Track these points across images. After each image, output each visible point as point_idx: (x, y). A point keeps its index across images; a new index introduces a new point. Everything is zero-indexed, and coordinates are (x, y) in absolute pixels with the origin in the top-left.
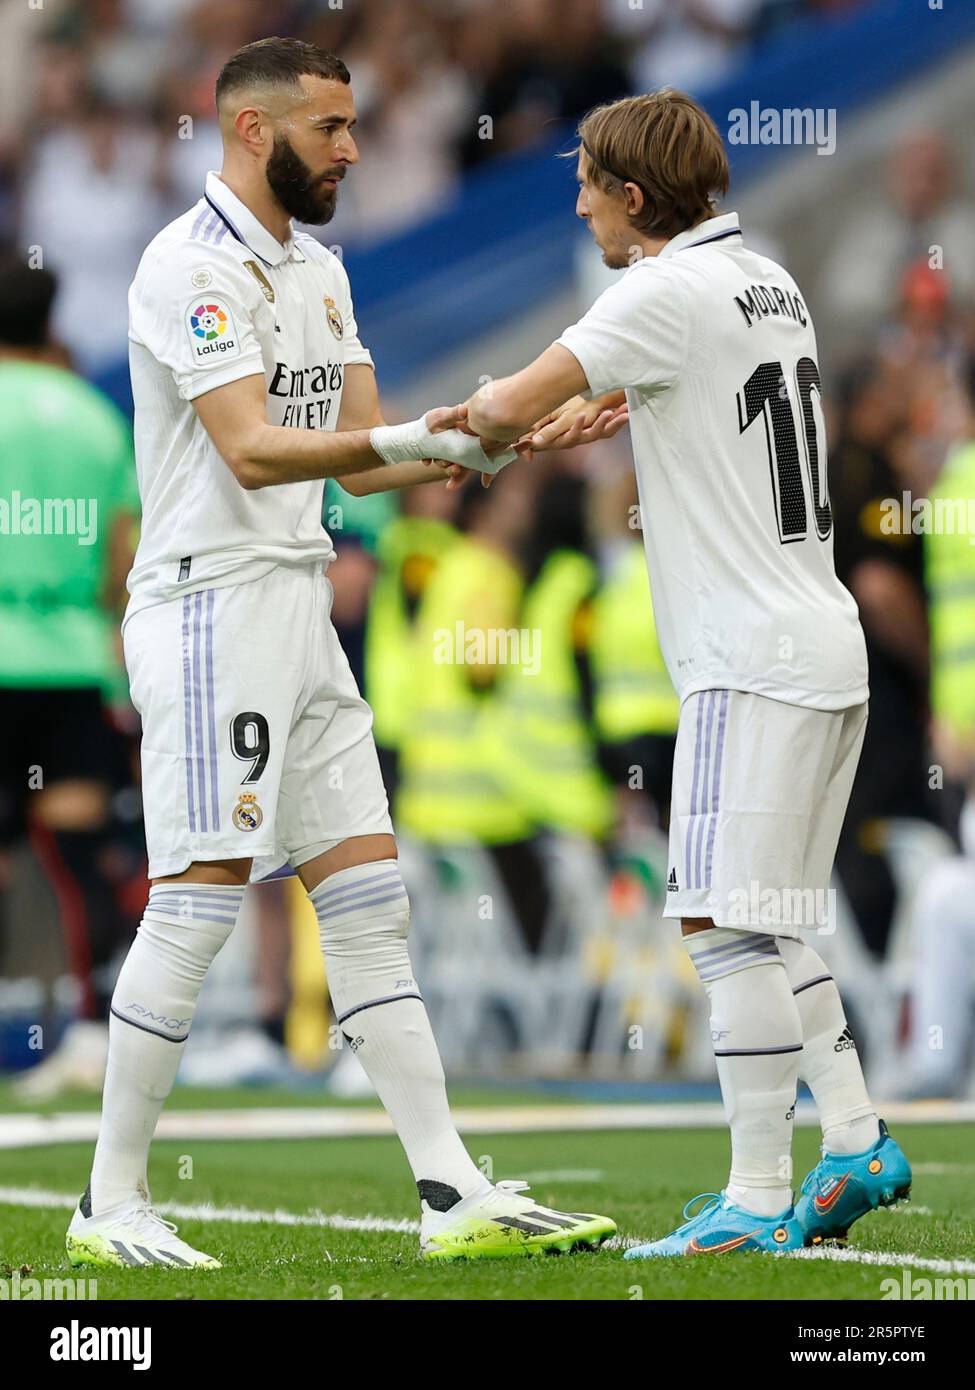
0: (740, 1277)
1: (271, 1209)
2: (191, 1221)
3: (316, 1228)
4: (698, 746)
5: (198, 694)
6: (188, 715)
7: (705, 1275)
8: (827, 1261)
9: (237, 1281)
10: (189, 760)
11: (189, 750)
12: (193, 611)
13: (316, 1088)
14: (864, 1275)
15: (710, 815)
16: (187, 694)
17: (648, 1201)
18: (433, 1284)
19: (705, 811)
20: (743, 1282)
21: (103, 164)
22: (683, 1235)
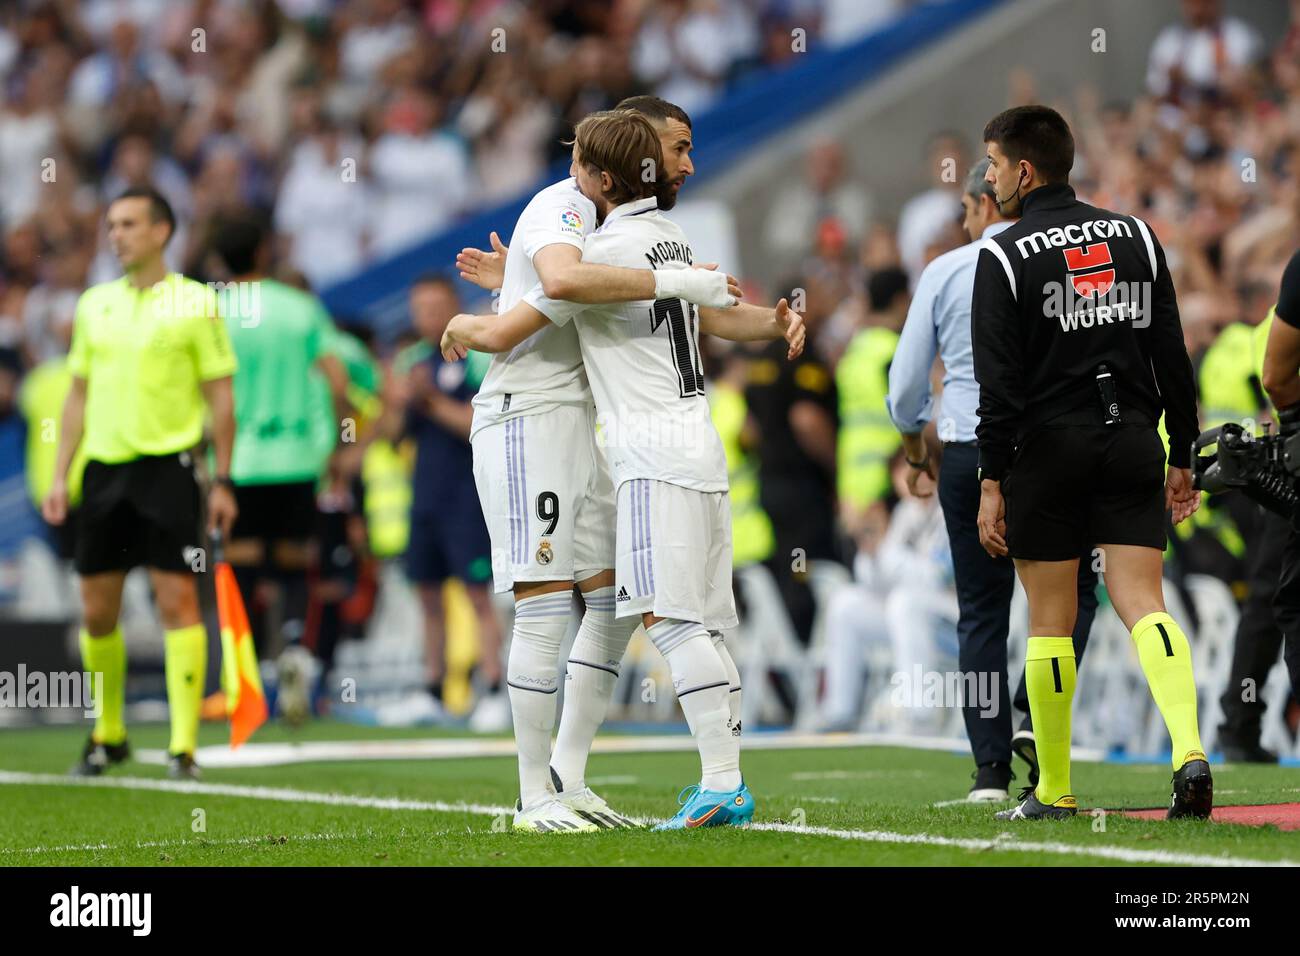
0: (721, 842)
1: (434, 802)
2: (385, 809)
3: (461, 813)
4: (633, 509)
5: (516, 479)
6: (511, 492)
7: (700, 840)
8: (774, 832)
9: (413, 845)
10: (512, 520)
11: (512, 513)
12: (511, 428)
13: (462, 727)
14: (797, 840)
15: (646, 550)
16: (510, 480)
17: (665, 795)
18: (533, 847)
19: (642, 548)
20: (723, 845)
21: (332, 160)
22: (681, 815)
